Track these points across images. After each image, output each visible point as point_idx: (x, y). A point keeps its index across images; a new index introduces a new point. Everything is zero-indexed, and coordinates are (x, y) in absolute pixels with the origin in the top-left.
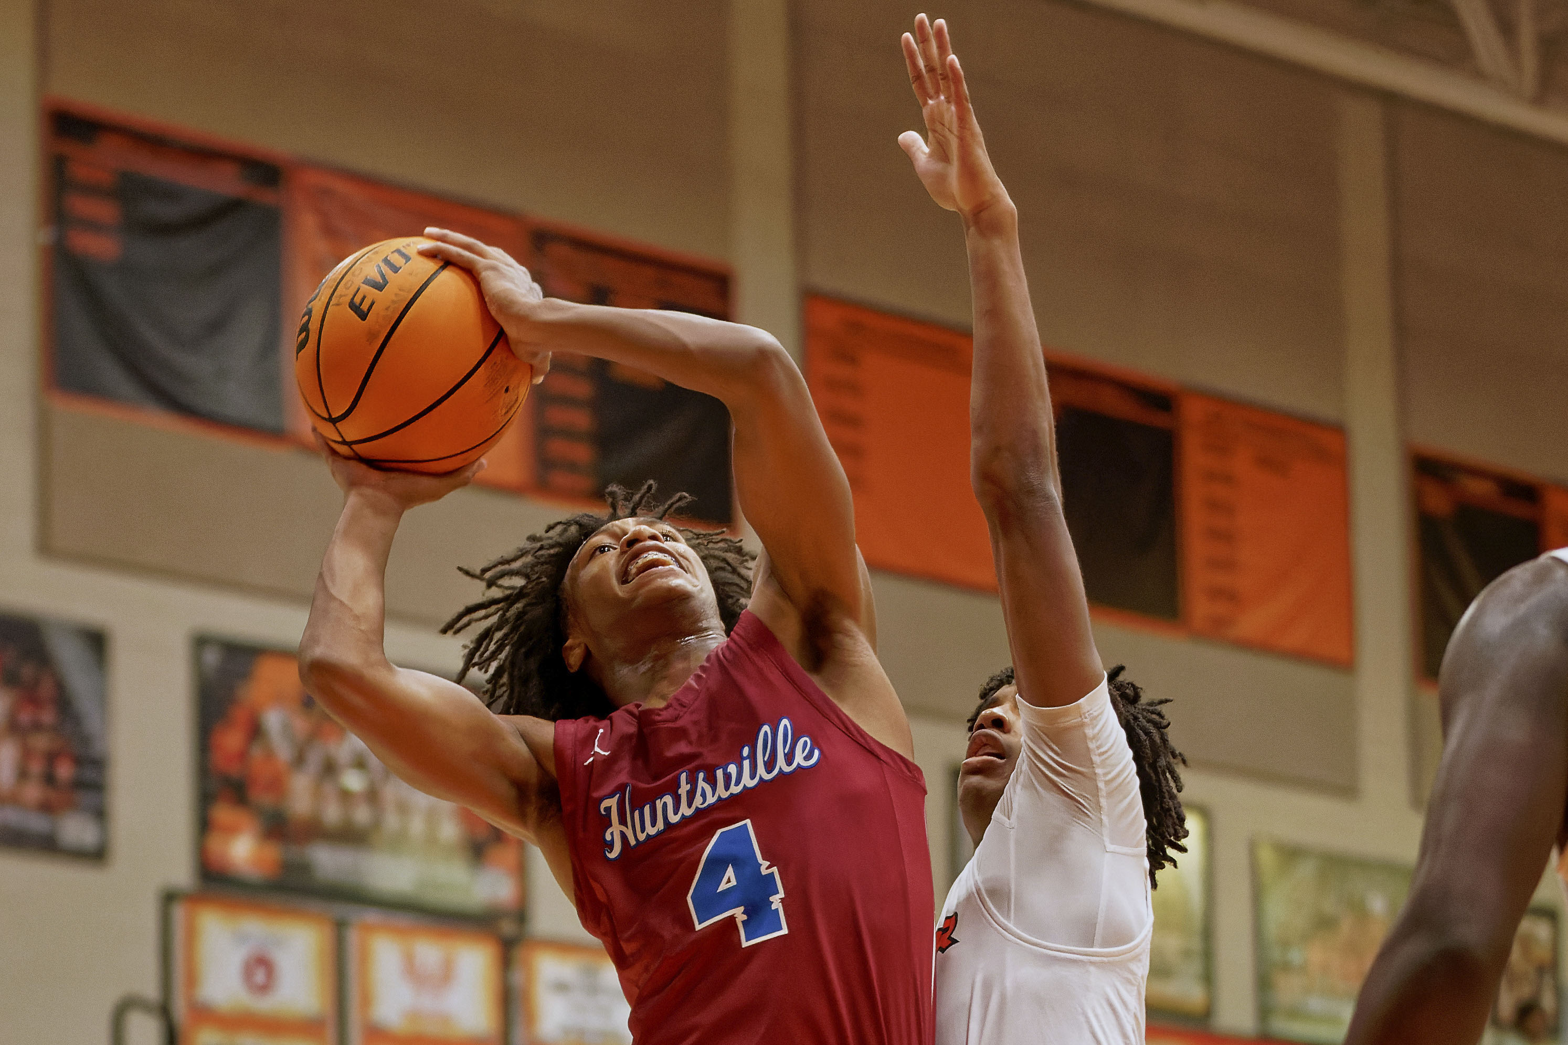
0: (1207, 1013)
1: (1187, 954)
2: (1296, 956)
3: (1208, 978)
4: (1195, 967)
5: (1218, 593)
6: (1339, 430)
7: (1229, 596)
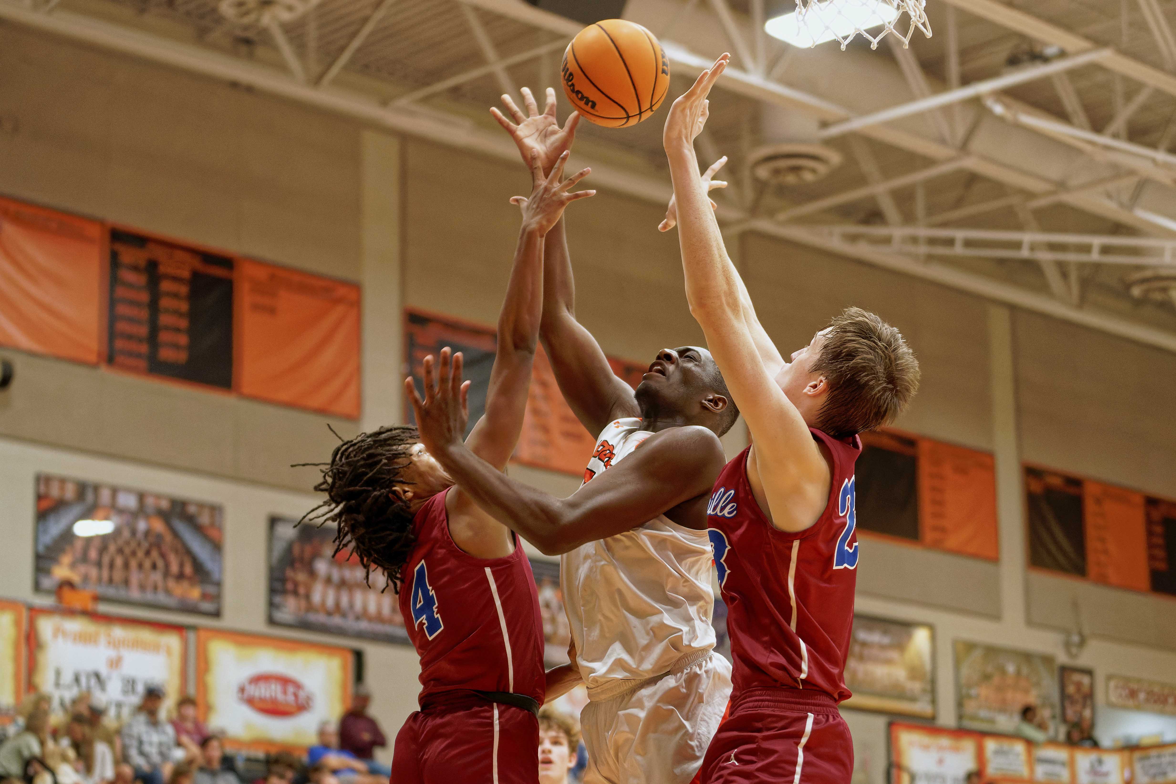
0: (933, 718)
1: (924, 691)
2: (973, 692)
3: (934, 702)
4: (928, 698)
5: (935, 529)
6: (990, 456)
7: (943, 530)
